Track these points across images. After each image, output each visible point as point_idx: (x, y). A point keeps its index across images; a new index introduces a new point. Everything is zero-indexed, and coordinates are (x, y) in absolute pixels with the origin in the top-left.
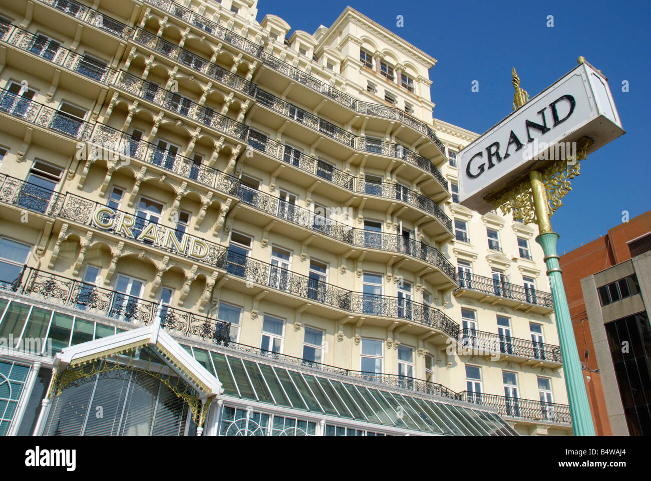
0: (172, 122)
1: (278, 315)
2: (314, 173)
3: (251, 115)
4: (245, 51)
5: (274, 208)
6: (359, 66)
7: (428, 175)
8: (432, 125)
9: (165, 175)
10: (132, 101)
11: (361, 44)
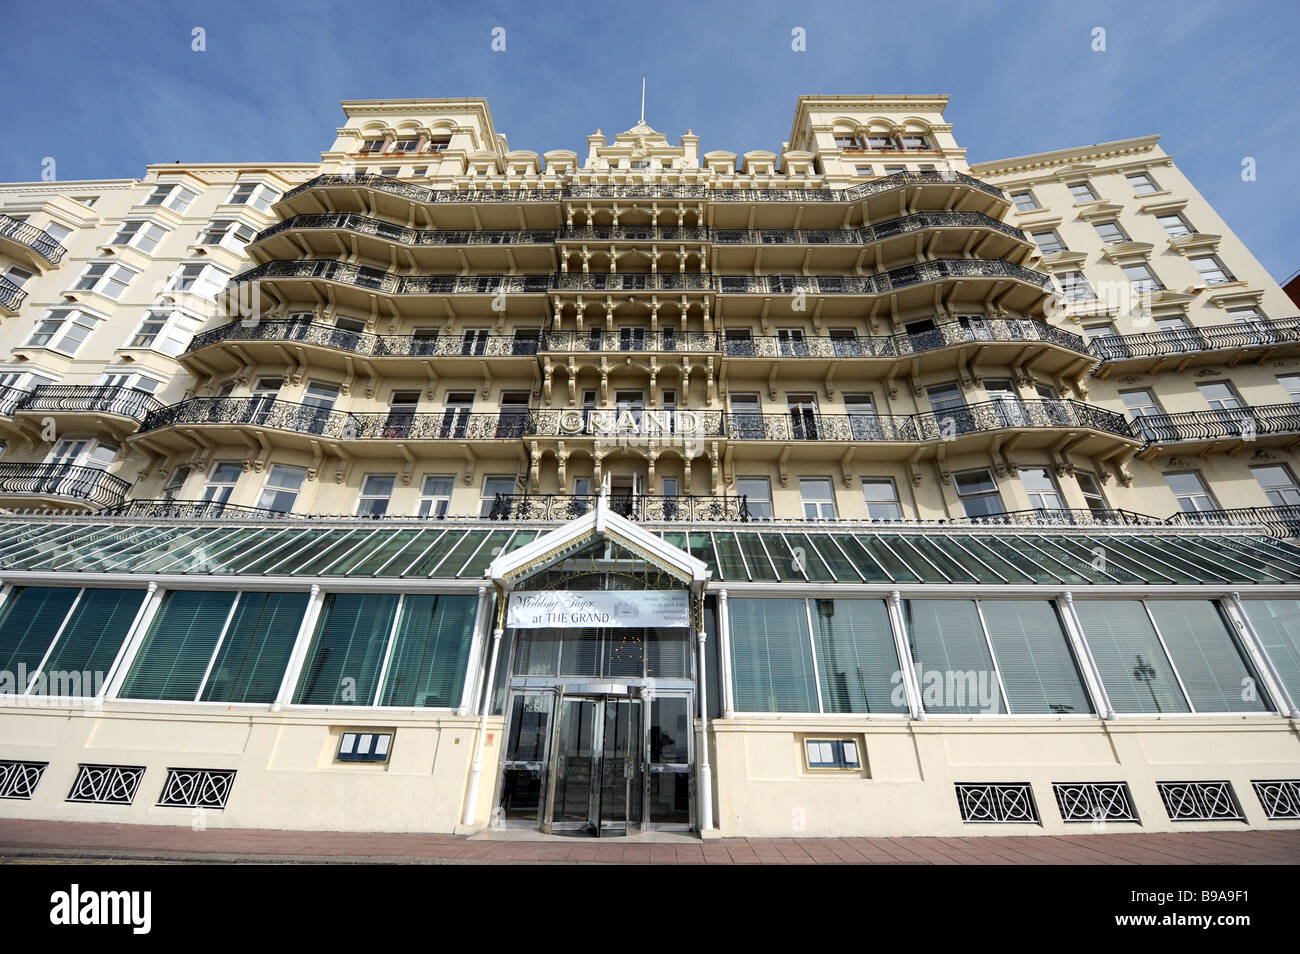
0: (625, 302)
1: (817, 474)
3: (714, 263)
4: (684, 199)
5: (770, 349)
6: (837, 154)
7: (981, 232)
9: (629, 357)
10: (574, 298)
11: (832, 129)
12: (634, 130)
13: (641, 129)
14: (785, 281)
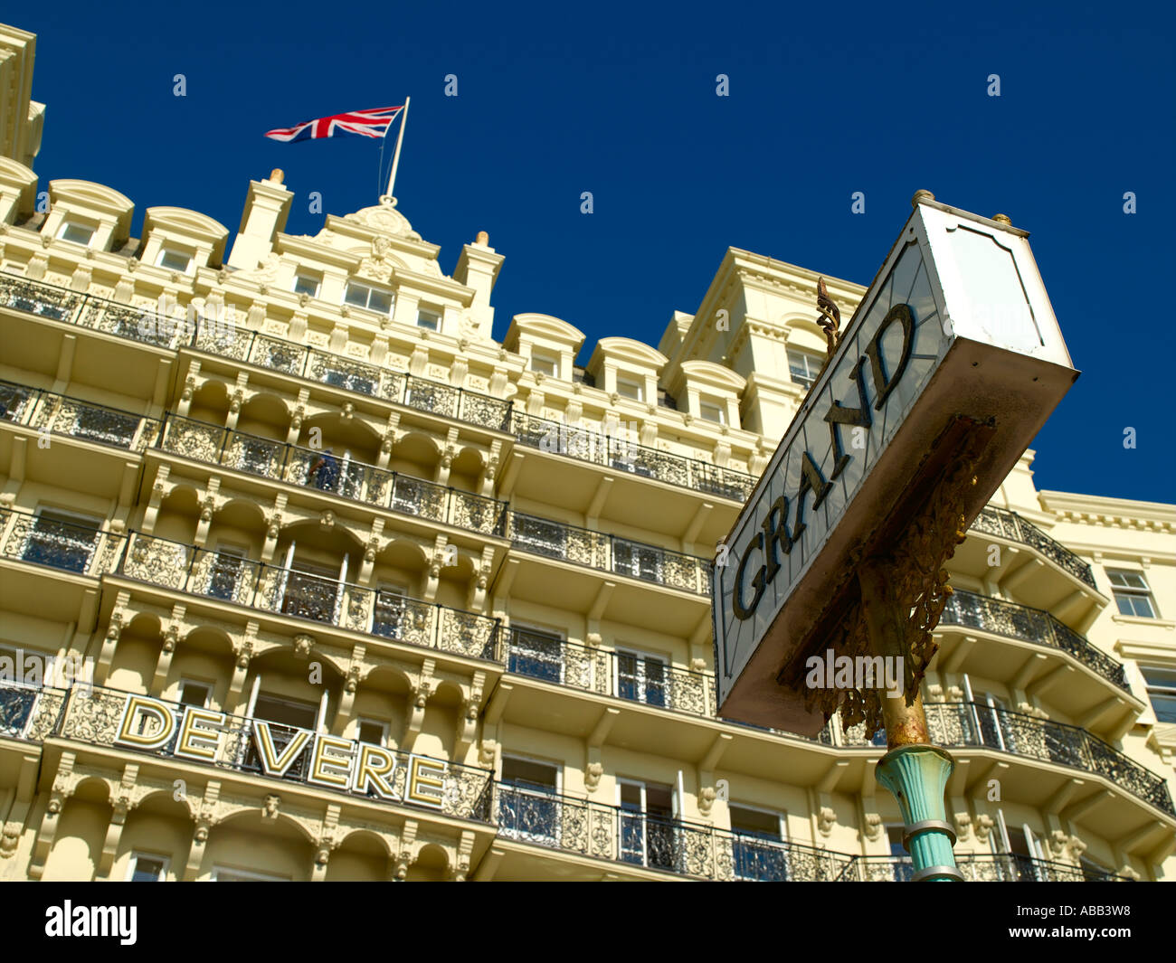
0: (288, 643)
2: (708, 715)
3: (504, 586)
4: (462, 422)
5: (601, 837)
6: (790, 394)
7: (1050, 657)
8: (1039, 509)
9: (274, 796)
10: (168, 607)
11: (786, 336)
12: (367, 216)
13: (385, 218)
14: (649, 662)
